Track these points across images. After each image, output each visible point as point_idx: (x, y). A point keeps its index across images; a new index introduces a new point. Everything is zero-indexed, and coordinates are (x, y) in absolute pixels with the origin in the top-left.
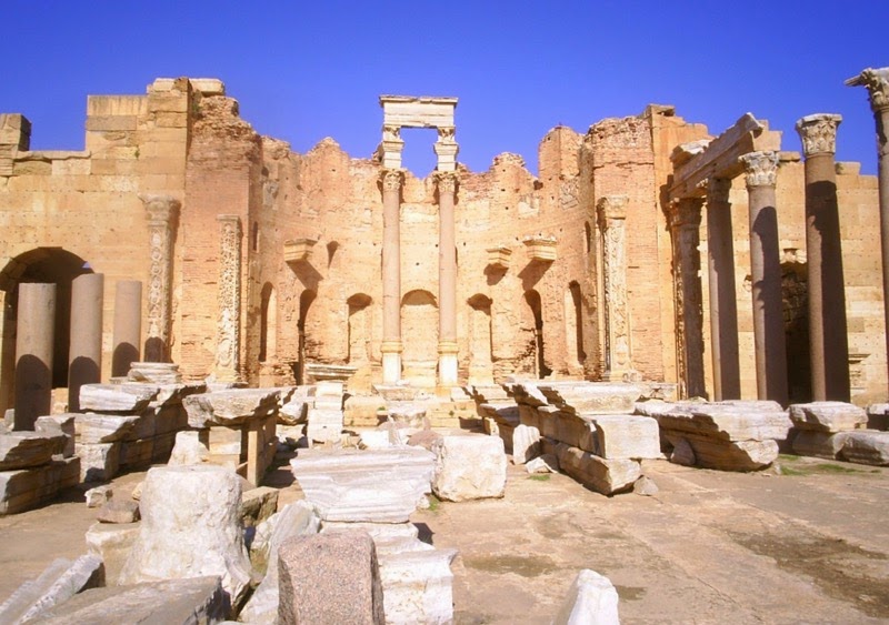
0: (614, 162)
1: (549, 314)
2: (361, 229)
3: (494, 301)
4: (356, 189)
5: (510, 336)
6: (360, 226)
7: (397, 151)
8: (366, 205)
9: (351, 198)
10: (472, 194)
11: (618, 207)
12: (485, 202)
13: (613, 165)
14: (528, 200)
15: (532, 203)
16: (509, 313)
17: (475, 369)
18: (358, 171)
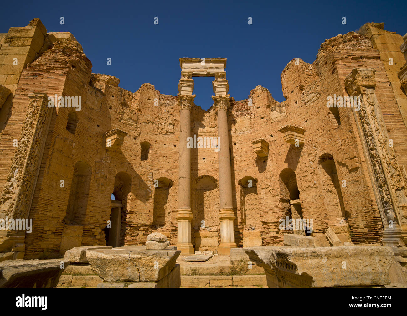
0: (349, 56)
1: (304, 185)
2: (166, 136)
3: (259, 181)
4: (164, 111)
5: (273, 205)
6: (166, 134)
7: (189, 86)
8: (170, 121)
9: (160, 116)
10: (239, 113)
11: (368, 77)
12: (247, 117)
13: (349, 59)
14: (277, 109)
15: (280, 110)
16: (270, 188)
17: (247, 231)
18: (165, 101)
